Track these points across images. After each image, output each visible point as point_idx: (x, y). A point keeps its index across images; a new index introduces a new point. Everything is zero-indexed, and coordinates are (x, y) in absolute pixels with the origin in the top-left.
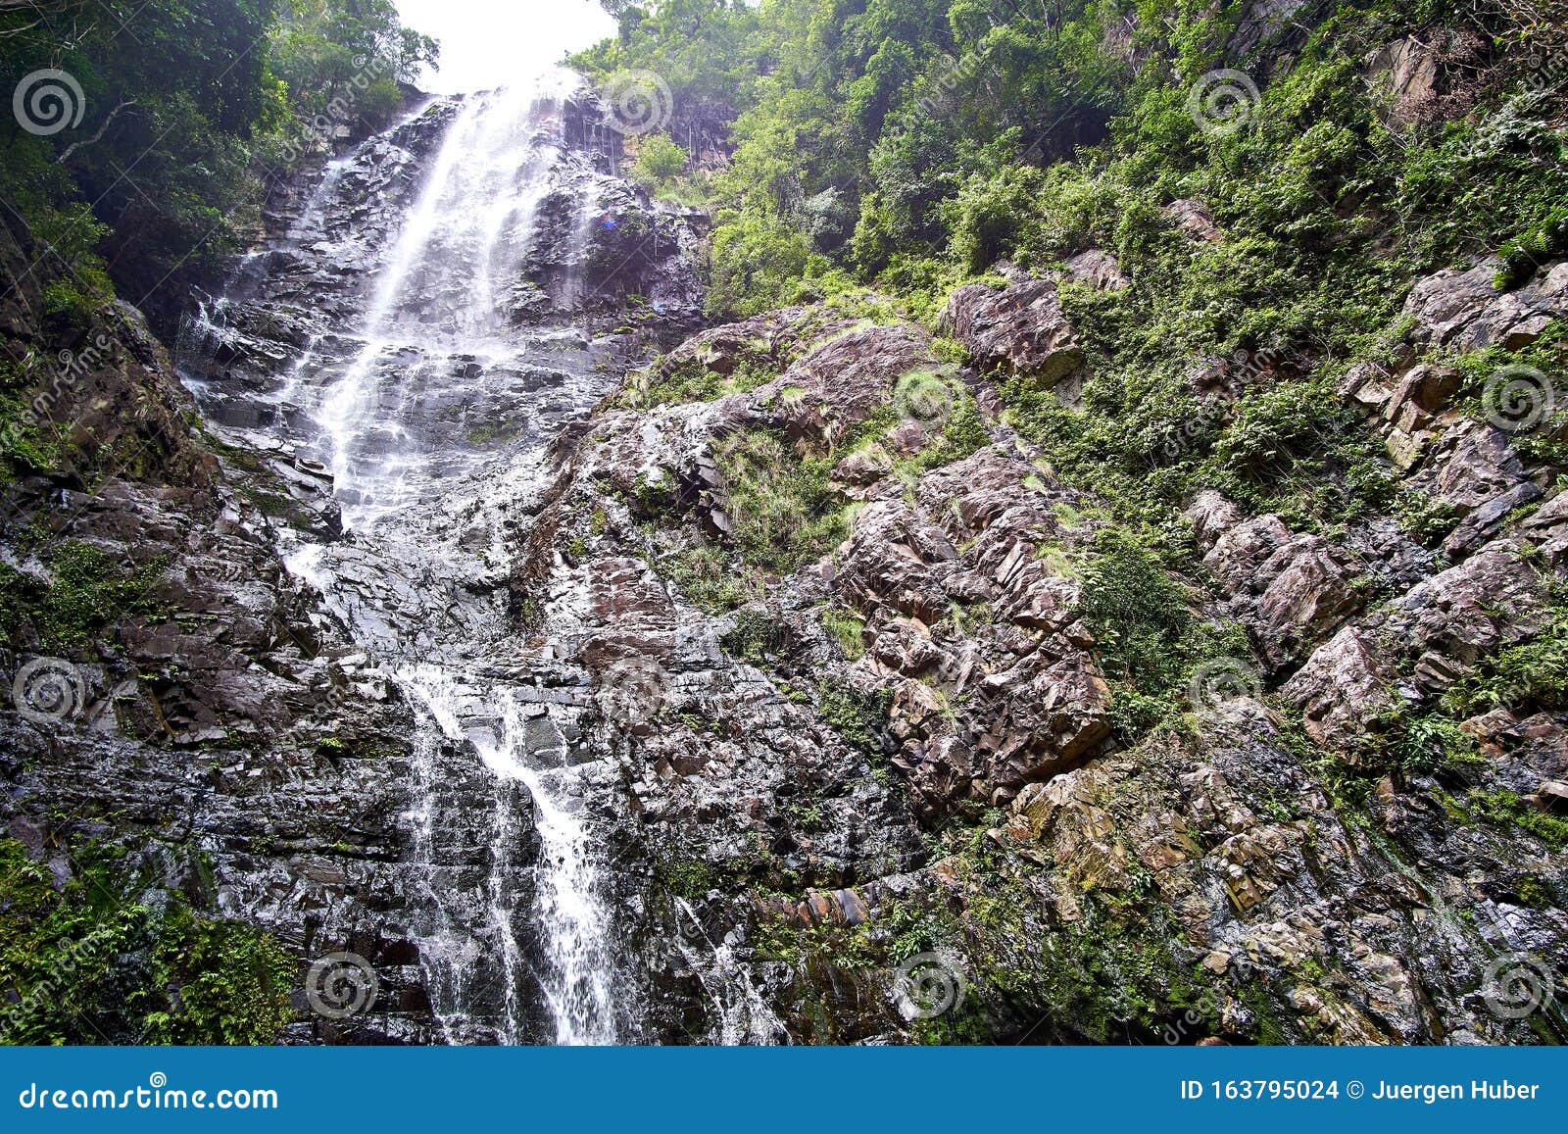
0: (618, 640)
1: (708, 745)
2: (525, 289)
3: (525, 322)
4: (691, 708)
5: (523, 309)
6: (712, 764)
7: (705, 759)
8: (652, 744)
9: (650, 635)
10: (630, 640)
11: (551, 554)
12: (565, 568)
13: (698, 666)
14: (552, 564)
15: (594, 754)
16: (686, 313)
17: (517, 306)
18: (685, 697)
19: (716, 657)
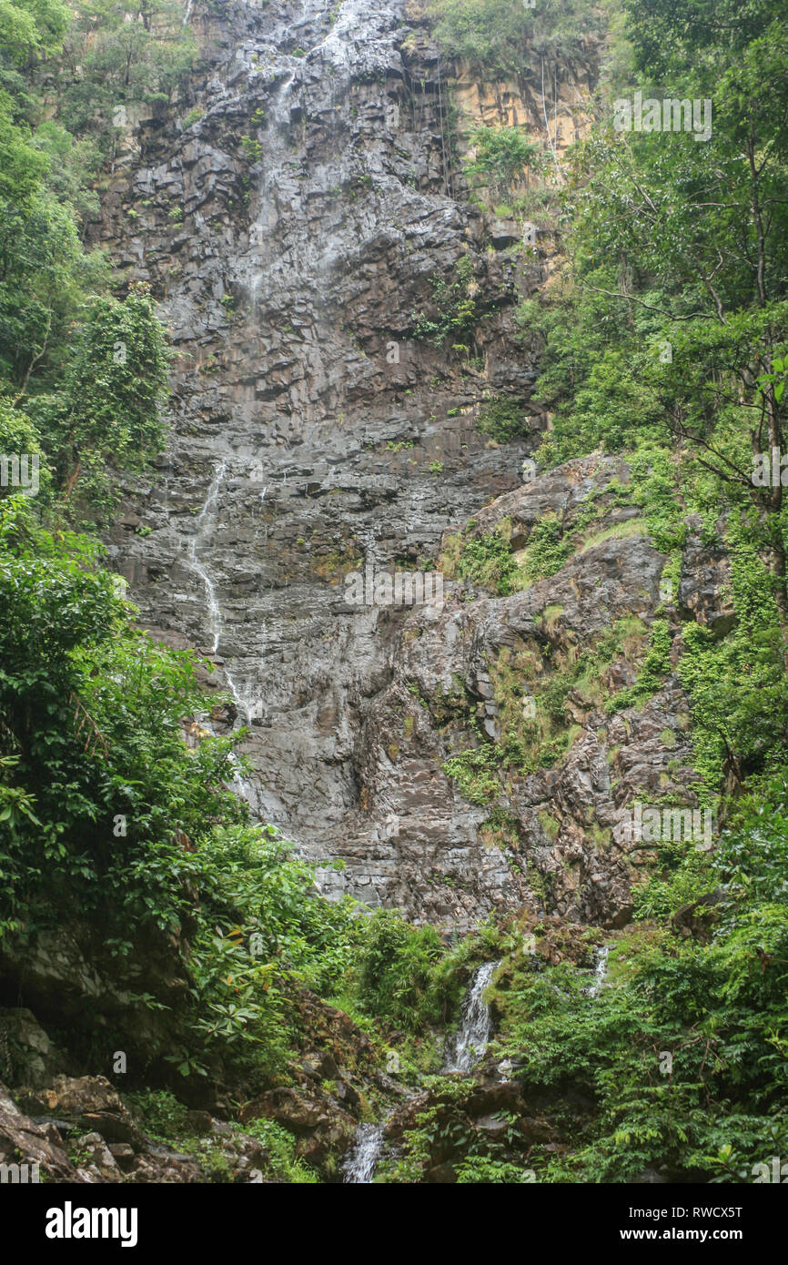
0: (413, 829)
1: (459, 898)
2: (356, 360)
3: (359, 403)
4: (453, 875)
5: (357, 388)
6: (458, 910)
7: (455, 906)
8: (427, 897)
9: (434, 824)
10: (422, 830)
11: (378, 751)
12: (388, 762)
13: (461, 845)
14: (378, 759)
15: (395, 904)
16: (524, 381)
17: (352, 384)
18: (450, 867)
19: (473, 839)
